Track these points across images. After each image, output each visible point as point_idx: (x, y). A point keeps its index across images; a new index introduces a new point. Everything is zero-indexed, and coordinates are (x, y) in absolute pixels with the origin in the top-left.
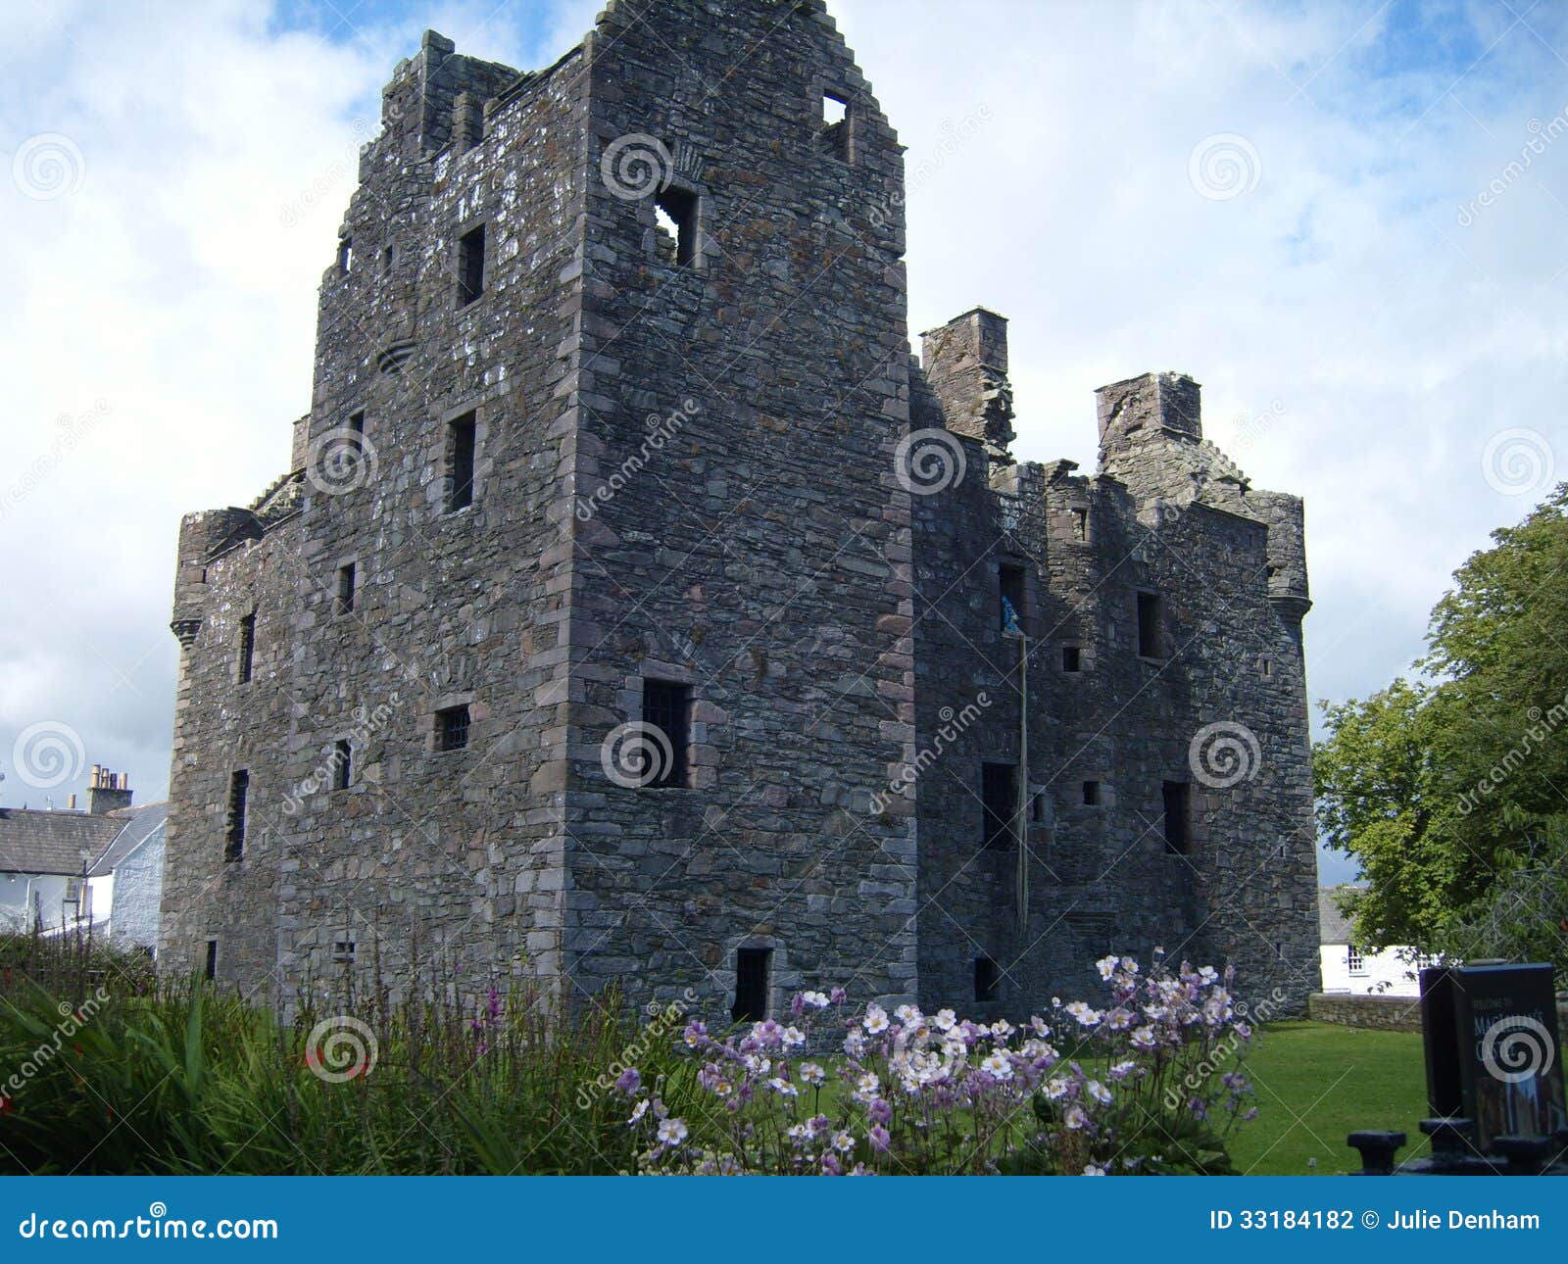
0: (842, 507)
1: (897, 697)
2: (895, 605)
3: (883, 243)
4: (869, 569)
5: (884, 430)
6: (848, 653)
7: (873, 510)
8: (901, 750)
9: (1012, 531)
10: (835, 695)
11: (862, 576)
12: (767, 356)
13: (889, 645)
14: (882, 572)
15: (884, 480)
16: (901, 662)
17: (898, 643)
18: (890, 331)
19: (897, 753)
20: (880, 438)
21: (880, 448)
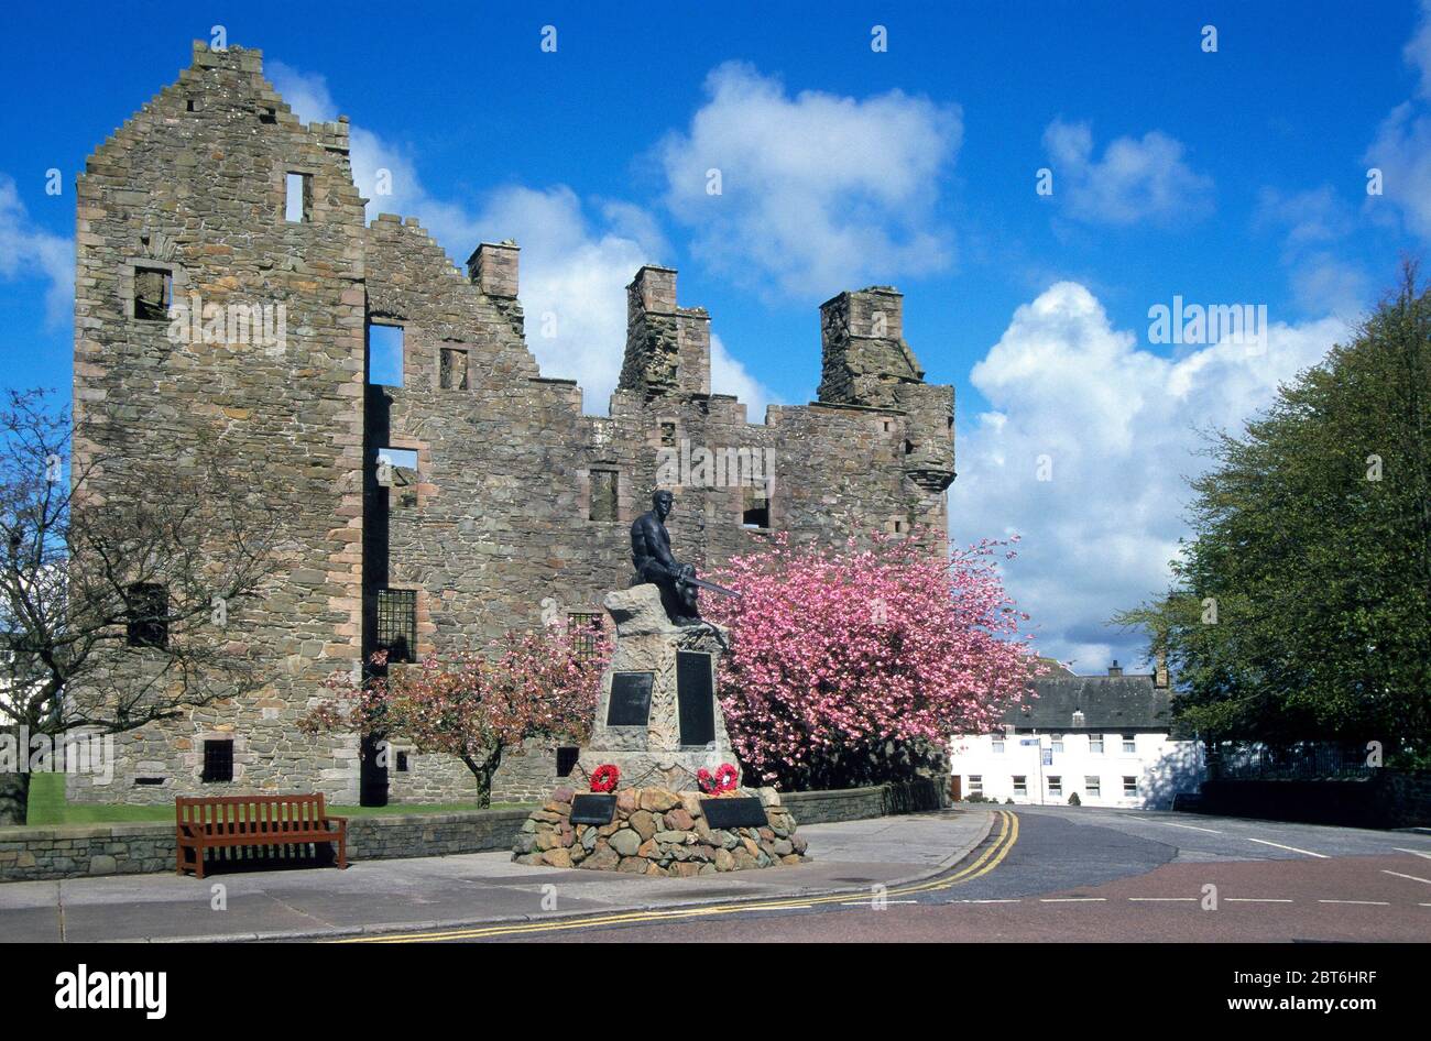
1: (345, 581)
2: (346, 522)
5: (340, 406)
6: (303, 557)
8: (349, 615)
9: (605, 445)
10: (289, 583)
12: (232, 370)
13: (341, 549)
14: (336, 501)
15: (338, 438)
16: (351, 558)
17: (347, 546)
18: (347, 336)
19: (344, 618)
20: (335, 412)
21: (334, 418)
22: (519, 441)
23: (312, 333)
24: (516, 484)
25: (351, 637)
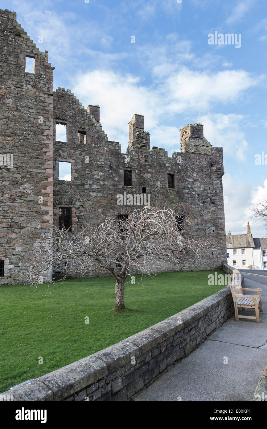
0: (29, 157)
1: (47, 200)
2: (47, 179)
3: (45, 92)
4: (39, 171)
5: (45, 138)
6: (31, 191)
7: (40, 157)
8: (48, 212)
9: (128, 162)
10: (27, 201)
11: (36, 172)
13: (45, 188)
14: (44, 171)
15: (44, 150)
16: (49, 192)
17: (48, 188)
18: (47, 114)
19: (47, 213)
20: (43, 140)
21: (43, 142)
22: (102, 160)
23: (35, 112)
24: (102, 174)
25: (49, 220)
